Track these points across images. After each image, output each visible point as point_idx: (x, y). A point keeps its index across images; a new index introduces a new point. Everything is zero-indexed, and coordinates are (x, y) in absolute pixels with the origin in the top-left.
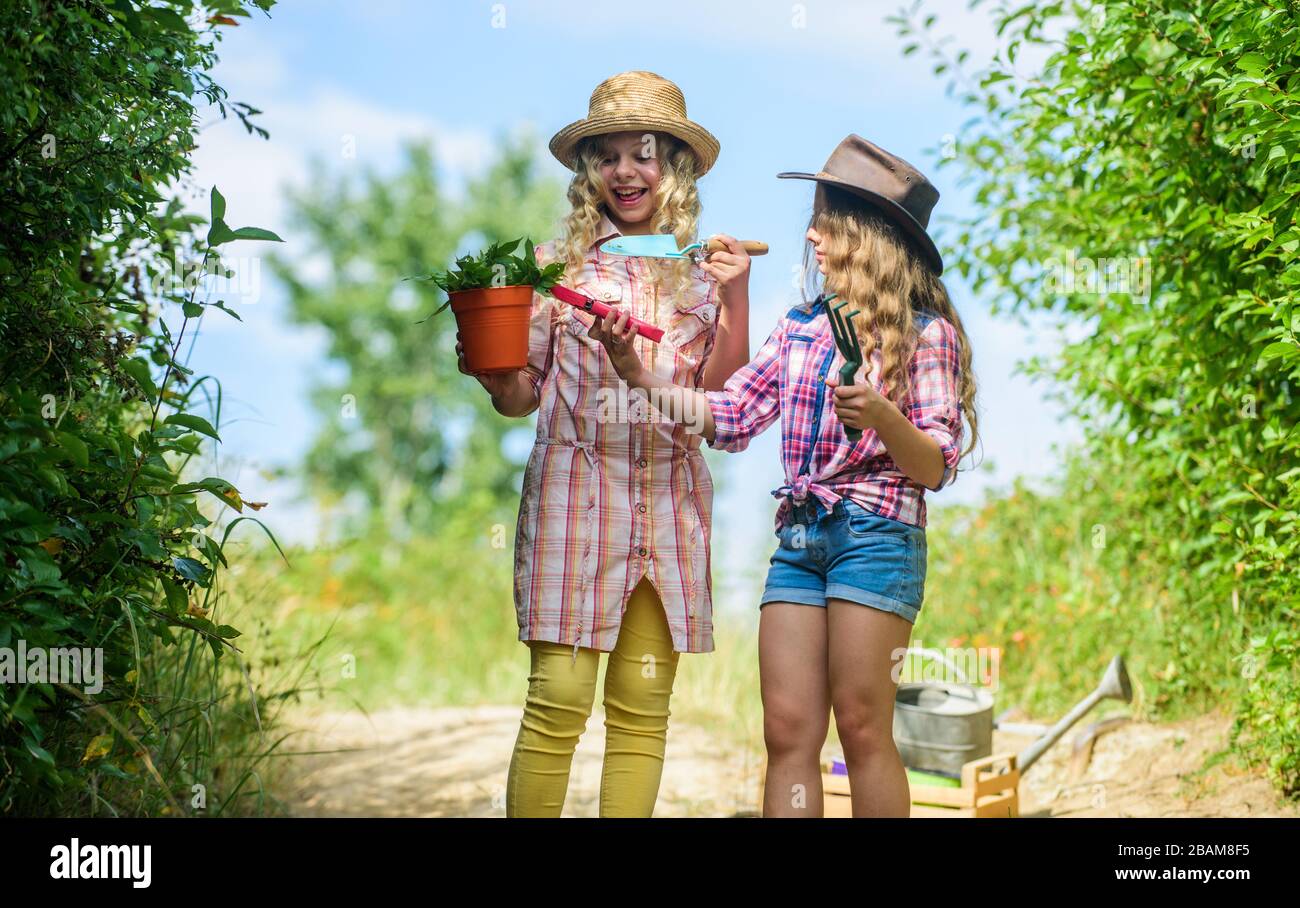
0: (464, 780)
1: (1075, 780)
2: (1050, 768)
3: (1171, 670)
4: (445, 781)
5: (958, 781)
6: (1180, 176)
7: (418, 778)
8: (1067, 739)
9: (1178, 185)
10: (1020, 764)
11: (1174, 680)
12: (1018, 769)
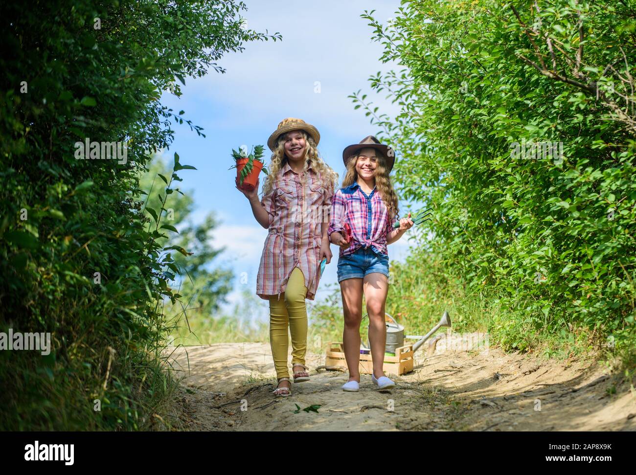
0: (219, 361)
1: (430, 356)
2: (422, 352)
3: (461, 318)
4: (210, 362)
5: (394, 354)
6: (468, 148)
7: (200, 362)
8: (427, 342)
9: (467, 151)
10: (413, 349)
11: (462, 321)
12: (413, 350)
